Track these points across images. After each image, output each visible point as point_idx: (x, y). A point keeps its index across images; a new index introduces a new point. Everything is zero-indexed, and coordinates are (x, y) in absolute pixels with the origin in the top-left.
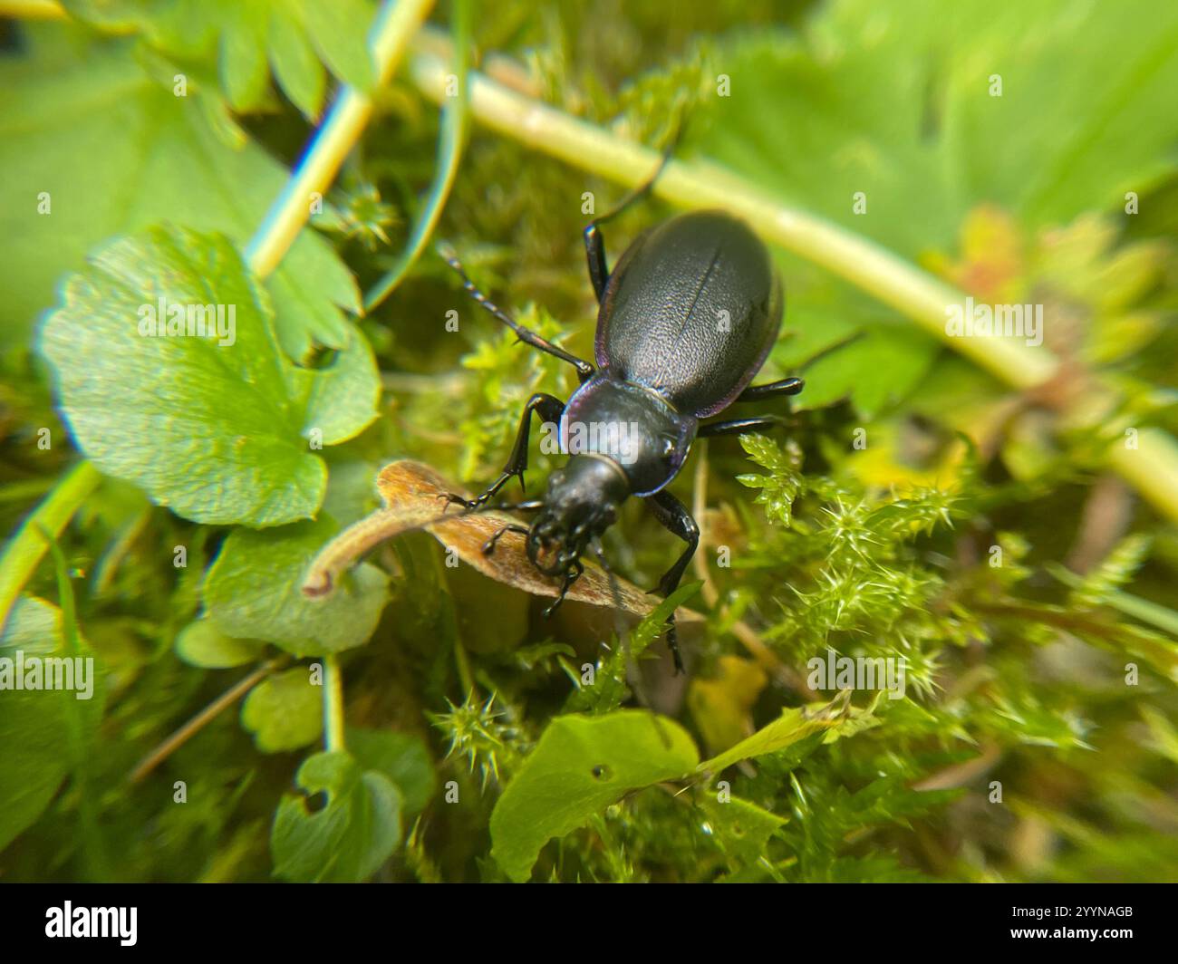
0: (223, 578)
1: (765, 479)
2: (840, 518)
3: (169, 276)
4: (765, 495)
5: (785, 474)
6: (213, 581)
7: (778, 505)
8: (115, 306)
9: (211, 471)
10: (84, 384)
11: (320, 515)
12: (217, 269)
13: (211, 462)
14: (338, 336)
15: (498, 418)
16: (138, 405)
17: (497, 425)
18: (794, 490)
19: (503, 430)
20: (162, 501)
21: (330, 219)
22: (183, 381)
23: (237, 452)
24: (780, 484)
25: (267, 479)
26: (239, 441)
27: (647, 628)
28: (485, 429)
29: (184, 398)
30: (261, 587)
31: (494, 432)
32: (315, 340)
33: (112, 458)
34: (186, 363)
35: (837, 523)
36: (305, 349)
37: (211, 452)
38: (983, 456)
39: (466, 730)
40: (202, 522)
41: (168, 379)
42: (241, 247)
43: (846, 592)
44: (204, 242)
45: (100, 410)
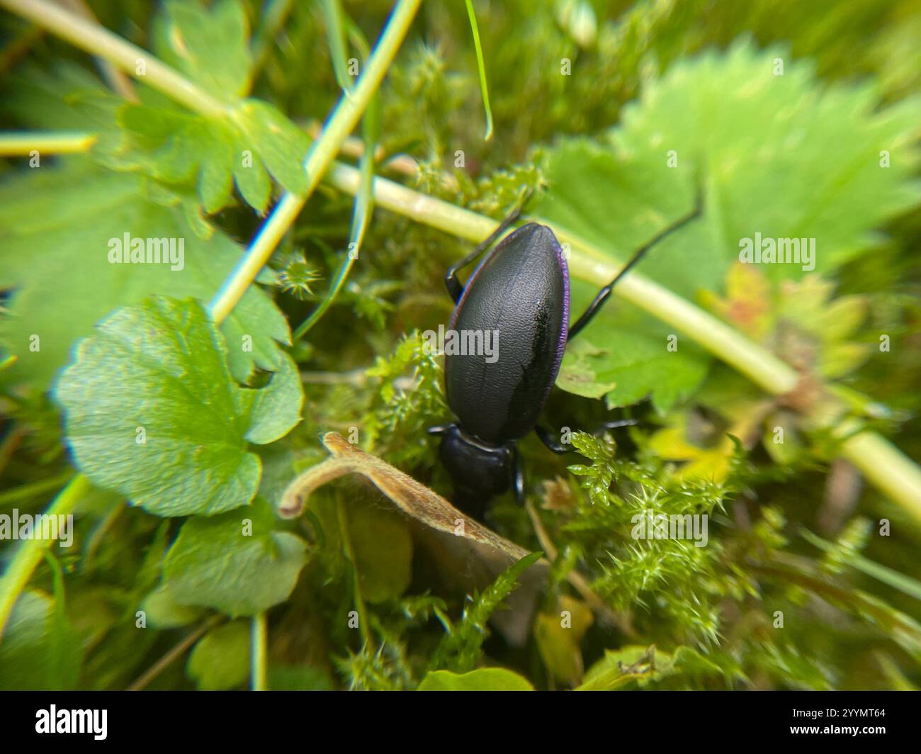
0: (179, 557)
1: (588, 468)
2: (643, 503)
3: (153, 333)
4: (589, 482)
5: (603, 463)
6: (172, 558)
7: (599, 489)
8: (112, 359)
9: (175, 475)
10: (85, 419)
11: (256, 501)
12: (188, 323)
13: (175, 468)
14: (274, 362)
15: (391, 412)
16: (124, 430)
17: (390, 418)
18: (610, 476)
19: (395, 421)
20: (136, 502)
21: (271, 278)
22: (157, 409)
23: (195, 459)
24: (599, 472)
25: (218, 476)
26: (198, 450)
27: (501, 586)
28: (382, 420)
29: (159, 422)
30: (208, 560)
31: (387, 422)
32: (256, 364)
33: (101, 473)
34: (161, 396)
35: (642, 506)
36: (249, 372)
37: (176, 460)
38: (747, 447)
39: (362, 672)
40: (166, 515)
41: (147, 410)
42: (205, 306)
43: (649, 563)
44: (180, 305)
45: (95, 436)
